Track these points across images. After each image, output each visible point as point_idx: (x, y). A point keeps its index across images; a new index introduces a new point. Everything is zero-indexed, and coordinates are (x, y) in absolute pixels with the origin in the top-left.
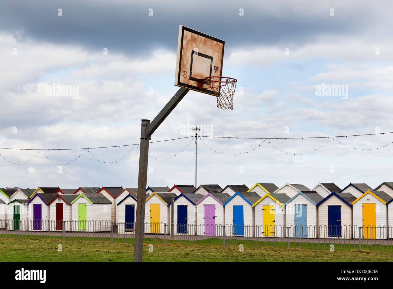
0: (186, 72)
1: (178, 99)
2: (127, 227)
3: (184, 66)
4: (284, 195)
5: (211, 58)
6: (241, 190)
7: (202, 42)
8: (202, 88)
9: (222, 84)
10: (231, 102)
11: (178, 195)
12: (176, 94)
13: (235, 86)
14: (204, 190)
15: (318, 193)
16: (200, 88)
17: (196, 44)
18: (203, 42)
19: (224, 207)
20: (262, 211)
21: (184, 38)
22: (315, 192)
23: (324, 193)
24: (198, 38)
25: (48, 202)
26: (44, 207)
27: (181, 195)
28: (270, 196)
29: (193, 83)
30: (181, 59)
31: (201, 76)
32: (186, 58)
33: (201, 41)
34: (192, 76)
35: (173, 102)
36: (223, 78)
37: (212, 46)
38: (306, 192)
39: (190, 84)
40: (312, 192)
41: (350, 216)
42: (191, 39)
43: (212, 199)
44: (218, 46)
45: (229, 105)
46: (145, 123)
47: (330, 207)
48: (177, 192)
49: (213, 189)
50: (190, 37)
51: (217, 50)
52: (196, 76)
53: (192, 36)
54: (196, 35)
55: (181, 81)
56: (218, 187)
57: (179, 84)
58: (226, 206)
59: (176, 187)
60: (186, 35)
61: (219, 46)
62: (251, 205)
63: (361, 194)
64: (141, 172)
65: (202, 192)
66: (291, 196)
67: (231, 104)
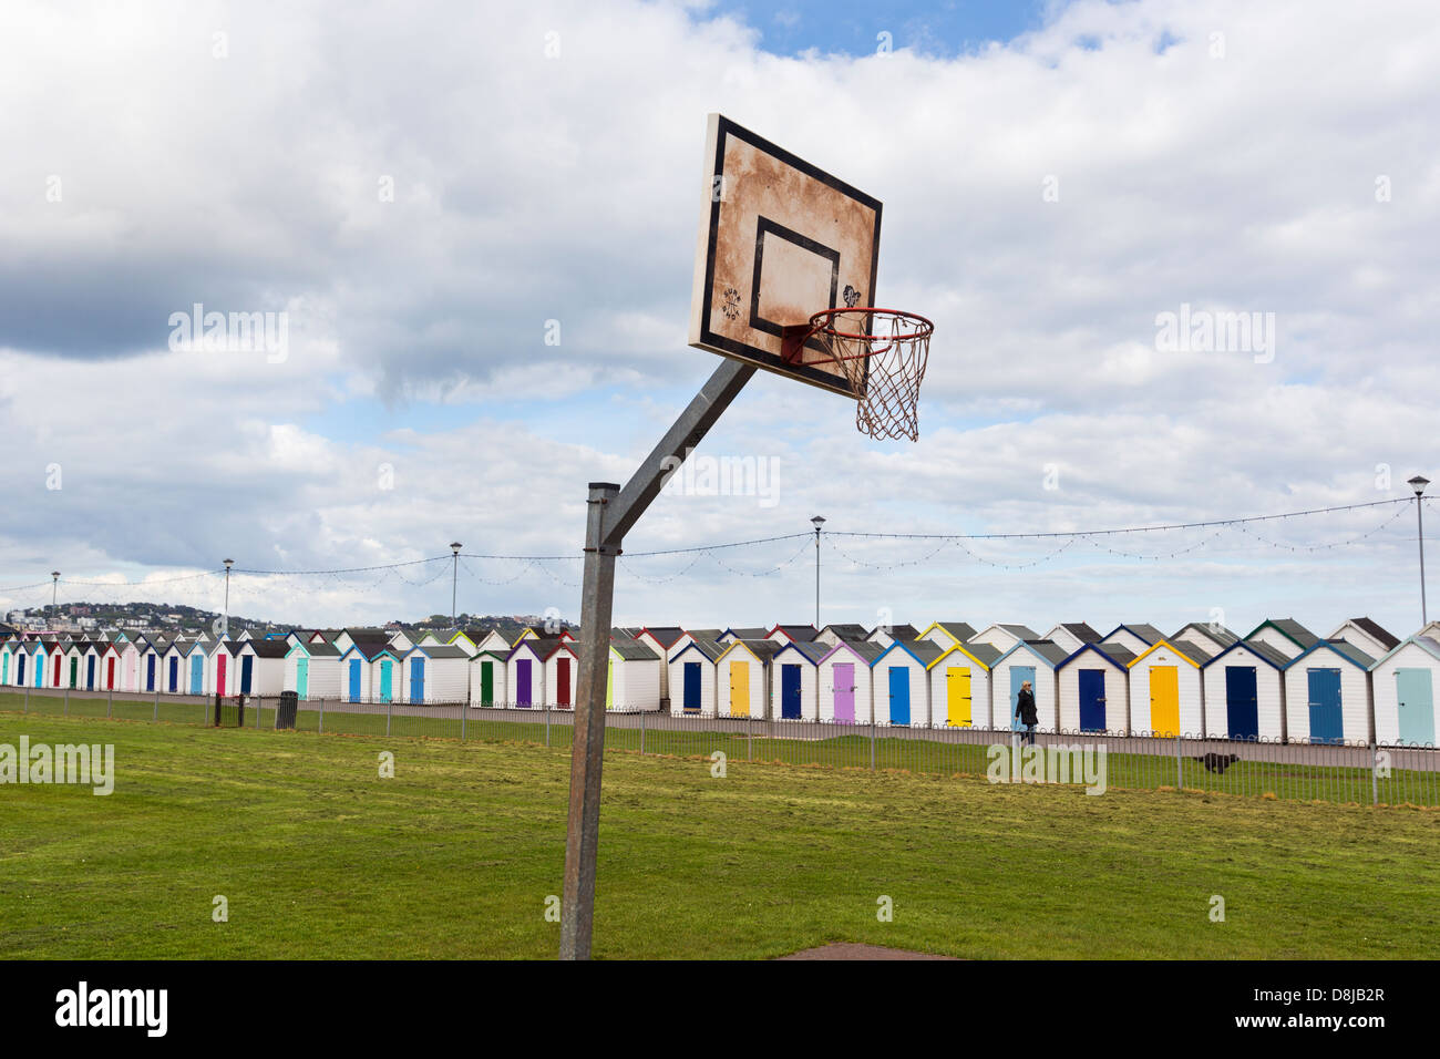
0: (735, 297)
1: (711, 404)
2: (686, 705)
3: (728, 272)
4: (989, 645)
5: (835, 256)
6: (903, 635)
7: (799, 193)
8: (801, 361)
9: (875, 347)
10: (910, 412)
11: (783, 645)
12: (705, 389)
13: (927, 349)
14: (834, 635)
15: (1057, 643)
16: (792, 362)
17: (777, 194)
18: (801, 191)
19: (871, 669)
20: (945, 679)
21: (728, 165)
22: (1051, 642)
23: (1070, 644)
24: (783, 174)
25: (544, 655)
26: (536, 665)
27: (789, 645)
28: (960, 648)
29: (762, 341)
30: (715, 242)
31: (795, 317)
32: (733, 240)
33: (795, 185)
34: (762, 314)
35: (695, 419)
36: (879, 315)
37: (837, 213)
38: (1034, 642)
39: (751, 344)
40: (1044, 642)
41: (1124, 691)
42: (754, 172)
43: (849, 653)
44: (857, 215)
45: (902, 423)
46: (600, 494)
47: (1082, 672)
48: (782, 639)
49: (852, 635)
50: (752, 164)
51: (855, 230)
52: (776, 315)
53: (758, 162)
54: (775, 163)
55: (713, 329)
56: (858, 629)
57: (709, 339)
58: (875, 668)
59: (779, 628)
60: (735, 154)
61: (862, 216)
62: (925, 666)
63: (1146, 648)
64: (585, 671)
65: (828, 638)
66: (1004, 649)
67: (912, 418)
